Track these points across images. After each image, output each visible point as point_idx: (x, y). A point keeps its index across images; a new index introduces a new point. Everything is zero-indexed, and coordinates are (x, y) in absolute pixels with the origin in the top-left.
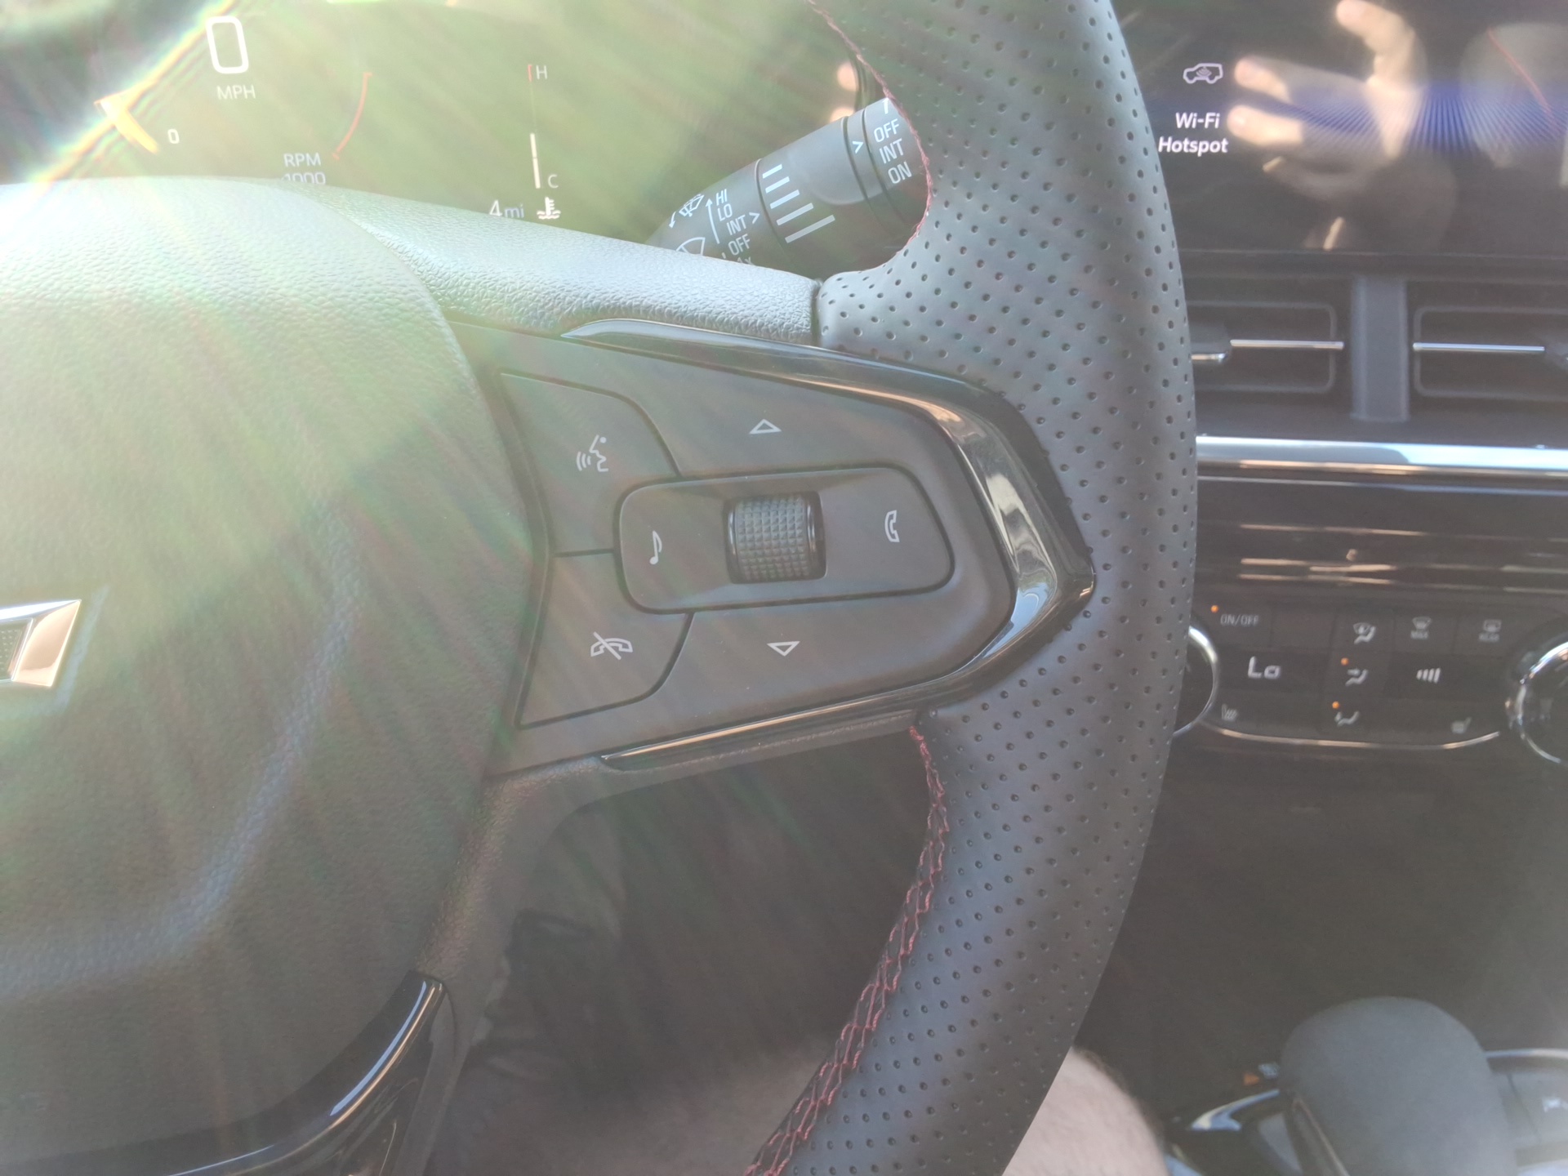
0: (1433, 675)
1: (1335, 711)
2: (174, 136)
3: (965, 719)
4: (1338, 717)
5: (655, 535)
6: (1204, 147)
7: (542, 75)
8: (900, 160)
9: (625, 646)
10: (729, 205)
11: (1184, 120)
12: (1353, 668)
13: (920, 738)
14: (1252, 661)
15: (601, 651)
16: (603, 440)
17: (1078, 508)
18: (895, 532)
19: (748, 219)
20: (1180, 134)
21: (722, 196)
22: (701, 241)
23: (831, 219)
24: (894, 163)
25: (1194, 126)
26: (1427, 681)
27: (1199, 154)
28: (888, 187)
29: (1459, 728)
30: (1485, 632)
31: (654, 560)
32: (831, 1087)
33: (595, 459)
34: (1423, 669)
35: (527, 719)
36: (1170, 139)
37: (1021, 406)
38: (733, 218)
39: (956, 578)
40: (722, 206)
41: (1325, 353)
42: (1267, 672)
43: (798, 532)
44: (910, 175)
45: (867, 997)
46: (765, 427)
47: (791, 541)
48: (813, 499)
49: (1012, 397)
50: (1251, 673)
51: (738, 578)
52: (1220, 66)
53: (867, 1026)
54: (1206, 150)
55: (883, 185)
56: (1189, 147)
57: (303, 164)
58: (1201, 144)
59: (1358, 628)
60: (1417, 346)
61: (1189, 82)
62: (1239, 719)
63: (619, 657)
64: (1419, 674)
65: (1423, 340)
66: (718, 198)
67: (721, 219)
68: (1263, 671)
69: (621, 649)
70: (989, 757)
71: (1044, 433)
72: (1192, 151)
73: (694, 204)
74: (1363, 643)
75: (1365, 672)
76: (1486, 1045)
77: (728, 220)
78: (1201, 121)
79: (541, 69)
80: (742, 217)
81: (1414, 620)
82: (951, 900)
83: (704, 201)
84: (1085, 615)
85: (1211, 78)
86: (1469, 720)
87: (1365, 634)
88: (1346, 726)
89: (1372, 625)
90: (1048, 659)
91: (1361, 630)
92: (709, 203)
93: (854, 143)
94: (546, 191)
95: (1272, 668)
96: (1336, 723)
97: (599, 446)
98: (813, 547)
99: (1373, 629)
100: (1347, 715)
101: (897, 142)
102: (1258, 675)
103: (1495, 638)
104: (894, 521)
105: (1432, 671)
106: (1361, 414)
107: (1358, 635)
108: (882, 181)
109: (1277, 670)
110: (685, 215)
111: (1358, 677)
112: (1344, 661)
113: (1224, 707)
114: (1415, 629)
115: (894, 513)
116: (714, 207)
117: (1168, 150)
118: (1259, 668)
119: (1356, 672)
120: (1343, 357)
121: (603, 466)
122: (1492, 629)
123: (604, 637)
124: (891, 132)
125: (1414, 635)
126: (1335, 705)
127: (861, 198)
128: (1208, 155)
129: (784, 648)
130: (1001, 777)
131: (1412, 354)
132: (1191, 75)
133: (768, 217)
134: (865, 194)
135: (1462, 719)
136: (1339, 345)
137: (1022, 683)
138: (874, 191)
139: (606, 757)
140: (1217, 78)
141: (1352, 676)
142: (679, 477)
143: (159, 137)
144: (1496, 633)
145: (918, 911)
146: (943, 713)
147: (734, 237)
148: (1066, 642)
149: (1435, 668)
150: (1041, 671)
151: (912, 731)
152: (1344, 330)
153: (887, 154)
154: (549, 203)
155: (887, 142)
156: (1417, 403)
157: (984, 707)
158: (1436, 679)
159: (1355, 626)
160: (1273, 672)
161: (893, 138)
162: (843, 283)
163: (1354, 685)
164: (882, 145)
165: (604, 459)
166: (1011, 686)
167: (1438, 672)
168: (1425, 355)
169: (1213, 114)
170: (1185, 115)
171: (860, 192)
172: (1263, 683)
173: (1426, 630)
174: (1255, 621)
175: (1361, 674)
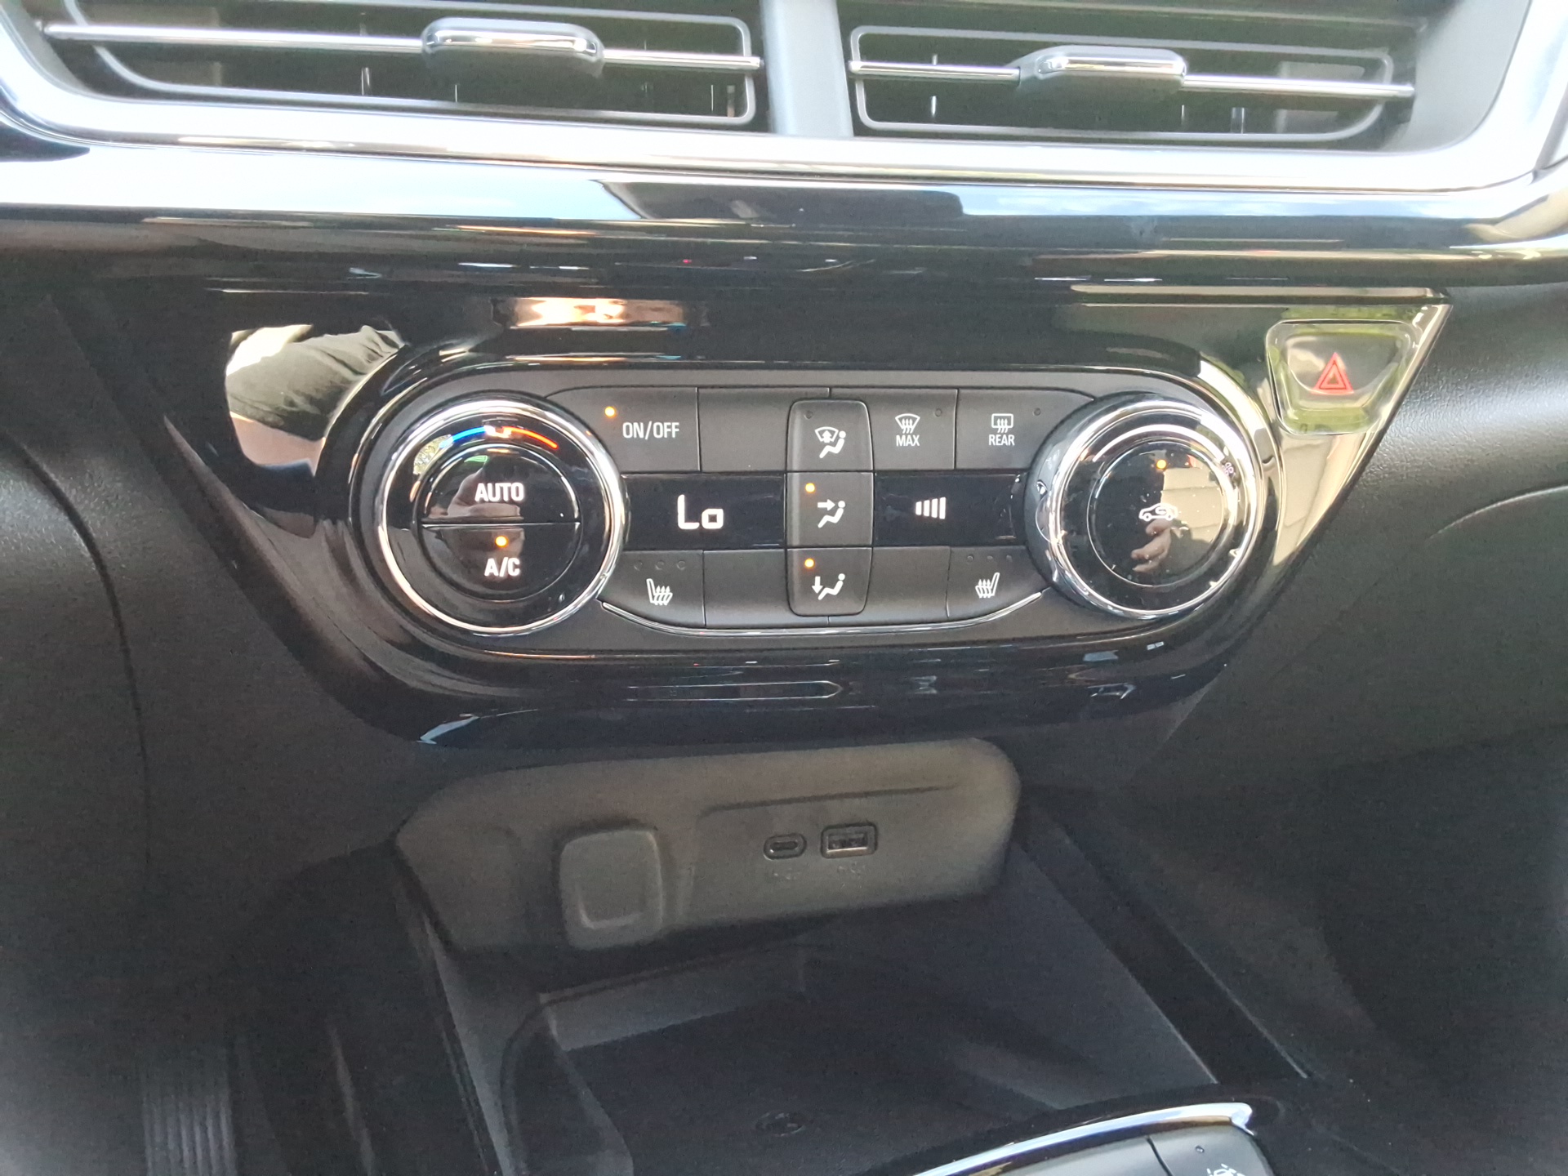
1: (812, 576)
30: (995, 432)
68: (698, 519)
74: (832, 458)
89: (840, 427)
96: (815, 597)
99: (843, 434)
100: (829, 582)
102: (694, 526)
103: (1010, 440)
107: (824, 445)
109: (719, 513)
111: (833, 513)
112: (811, 488)
114: (900, 432)
118: (693, 513)
119: (829, 505)
122: (1003, 426)
125: (900, 441)
126: (809, 563)
131: (850, 78)
136: (754, 65)
141: (825, 512)
144: (1010, 432)
149: (938, 497)
163: (830, 528)
168: (870, 82)
172: (704, 539)
173: (915, 432)
174: (674, 430)
175: (836, 508)
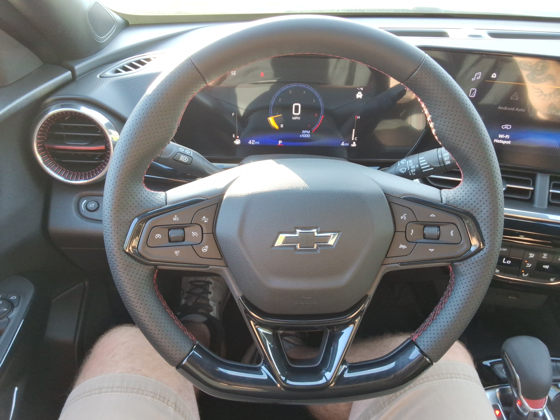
0: (547, 267)
1: (523, 273)
2: (282, 126)
3: (460, 265)
4: (523, 274)
5: (412, 230)
6: (505, 142)
7: (358, 118)
8: (448, 160)
9: (405, 247)
10: (412, 163)
11: (501, 136)
12: (528, 263)
13: (450, 267)
14: (504, 259)
15: (401, 247)
16: (406, 215)
17: (483, 234)
18: (452, 234)
19: (416, 167)
20: (500, 139)
21: (410, 161)
22: (405, 169)
23: (433, 168)
24: (447, 161)
25: (503, 137)
26: (545, 268)
27: (504, 144)
28: (445, 164)
29: (552, 280)
30: (559, 258)
31: (412, 234)
32: (430, 322)
33: (404, 217)
34: (545, 265)
35: (387, 257)
36: (497, 139)
37: (476, 217)
38: (413, 166)
39: (462, 242)
40: (410, 163)
41: (529, 190)
42: (507, 262)
43: (436, 232)
44: (450, 163)
45: (437, 308)
46: (433, 215)
47: (435, 234)
48: (439, 227)
49: (474, 215)
50: (504, 262)
51: (424, 238)
52: (510, 126)
53: (437, 312)
54: (505, 143)
55: (444, 164)
56: (501, 142)
57: (306, 133)
58: (504, 141)
59: (530, 254)
60: (551, 191)
61: (503, 128)
62: (500, 272)
63: (404, 248)
64: (544, 266)
65: (552, 189)
66: (409, 161)
67: (410, 166)
68: (506, 262)
69: (404, 247)
70: (464, 271)
71: (479, 221)
72: (502, 143)
73: (404, 161)
74: (531, 258)
75: (531, 264)
76: (552, 356)
77: (411, 166)
78: (505, 137)
79: (359, 117)
80: (414, 166)
81: (544, 254)
82: (454, 294)
83: (406, 161)
84: (483, 250)
85: (508, 128)
86: (554, 278)
87: (532, 255)
88: (525, 276)
89: (533, 254)
90: (476, 257)
91: (531, 255)
92: (407, 162)
93: (439, 156)
94: (354, 141)
95: (509, 261)
96: (522, 275)
97: (405, 215)
98: (439, 235)
99: (534, 255)
100: (525, 274)
101: (448, 157)
102: (505, 262)
104: (452, 232)
105: (547, 266)
106: (536, 205)
107: (530, 256)
108: (444, 163)
109: (510, 262)
110: (402, 163)
111: (529, 265)
112: (526, 261)
113: (496, 269)
115: (453, 231)
116: (409, 163)
117: (496, 142)
118: (506, 261)
119: (529, 264)
120: (533, 192)
121: (405, 218)
123: (402, 245)
124: (447, 155)
125: (543, 257)
126: (523, 271)
127: (439, 166)
128: (506, 144)
129: (432, 250)
130: (466, 275)
131: (549, 192)
132: (504, 127)
133: (420, 167)
134: (440, 165)
135: (553, 278)
136: (532, 189)
137: (471, 260)
138: (442, 165)
139: (399, 264)
140: (509, 128)
141: (527, 265)
142: (417, 222)
143: (279, 126)
145: (447, 295)
146: (456, 264)
147: (412, 169)
148: (479, 254)
149: (548, 265)
150: (474, 259)
151: (449, 266)
152: (534, 185)
153: (445, 159)
154: (354, 143)
155: (446, 157)
156: (550, 204)
157: (464, 263)
158: (548, 268)
159: (529, 254)
160: (509, 262)
161: (447, 156)
162: (445, 192)
163: (528, 267)
164: (445, 157)
165: (405, 217)
166: (469, 260)
167: (548, 266)
168: (553, 193)
169: (508, 135)
170: (501, 135)
171: (439, 165)
172: (506, 264)
173: (546, 256)
174: (506, 250)
175: (530, 265)
